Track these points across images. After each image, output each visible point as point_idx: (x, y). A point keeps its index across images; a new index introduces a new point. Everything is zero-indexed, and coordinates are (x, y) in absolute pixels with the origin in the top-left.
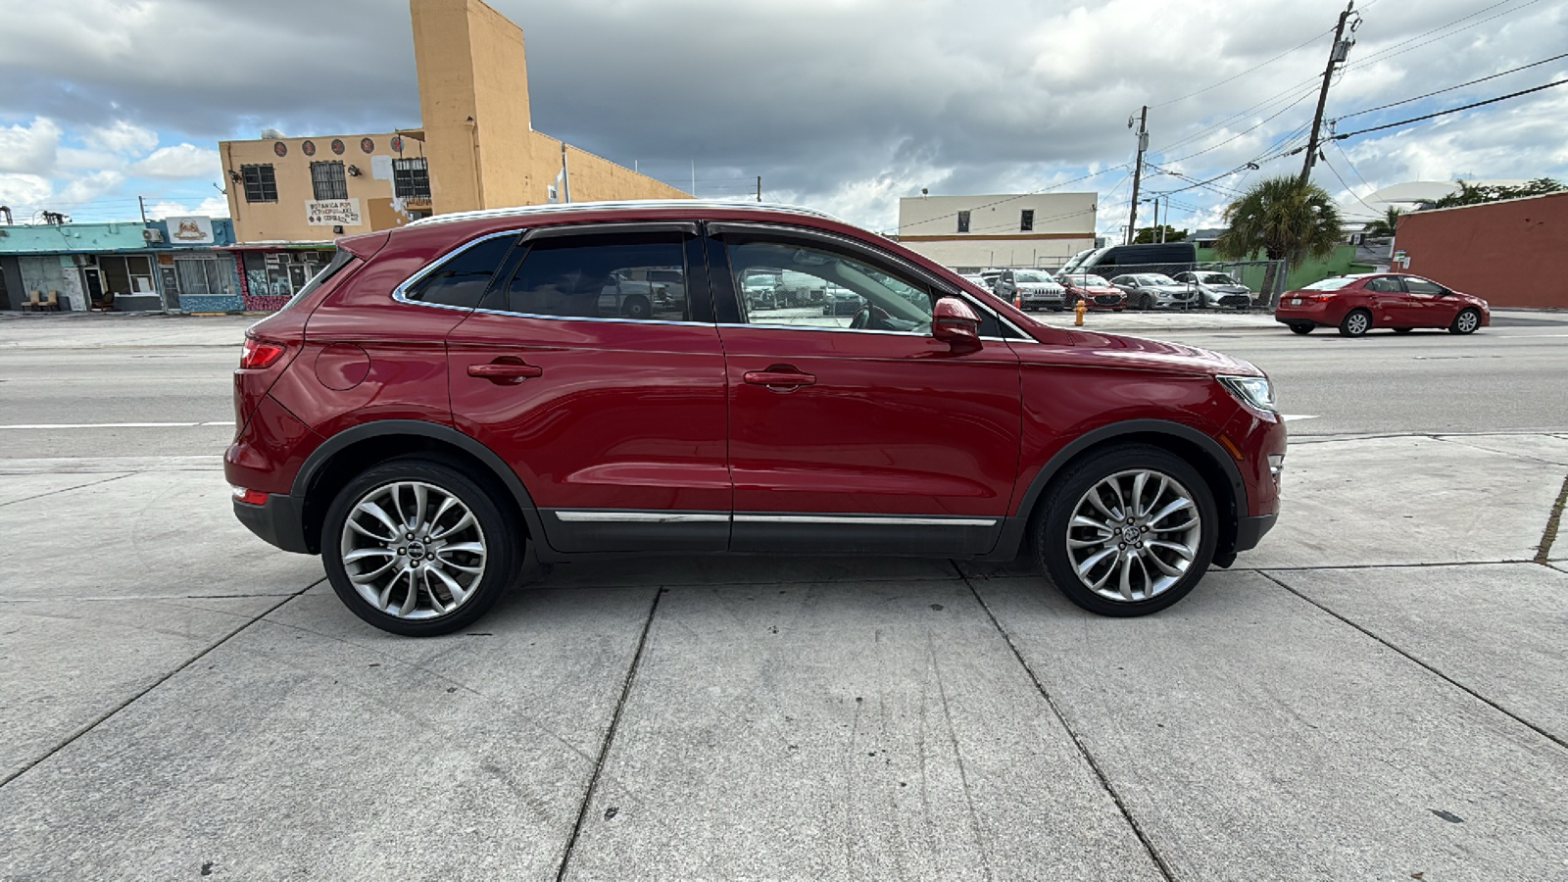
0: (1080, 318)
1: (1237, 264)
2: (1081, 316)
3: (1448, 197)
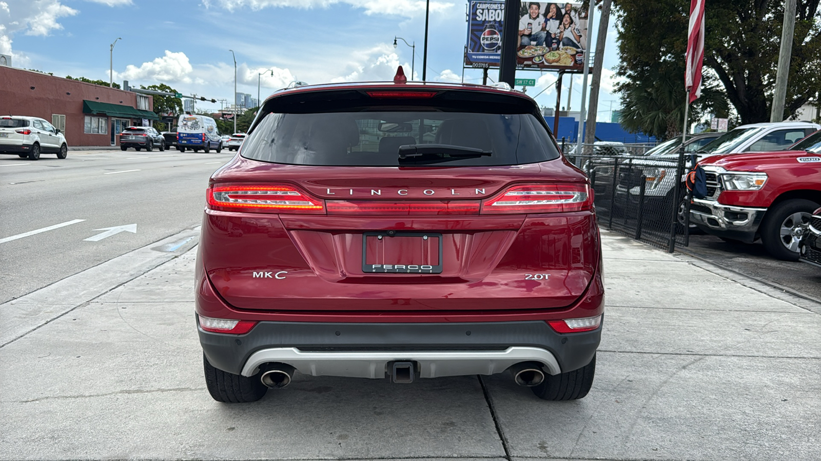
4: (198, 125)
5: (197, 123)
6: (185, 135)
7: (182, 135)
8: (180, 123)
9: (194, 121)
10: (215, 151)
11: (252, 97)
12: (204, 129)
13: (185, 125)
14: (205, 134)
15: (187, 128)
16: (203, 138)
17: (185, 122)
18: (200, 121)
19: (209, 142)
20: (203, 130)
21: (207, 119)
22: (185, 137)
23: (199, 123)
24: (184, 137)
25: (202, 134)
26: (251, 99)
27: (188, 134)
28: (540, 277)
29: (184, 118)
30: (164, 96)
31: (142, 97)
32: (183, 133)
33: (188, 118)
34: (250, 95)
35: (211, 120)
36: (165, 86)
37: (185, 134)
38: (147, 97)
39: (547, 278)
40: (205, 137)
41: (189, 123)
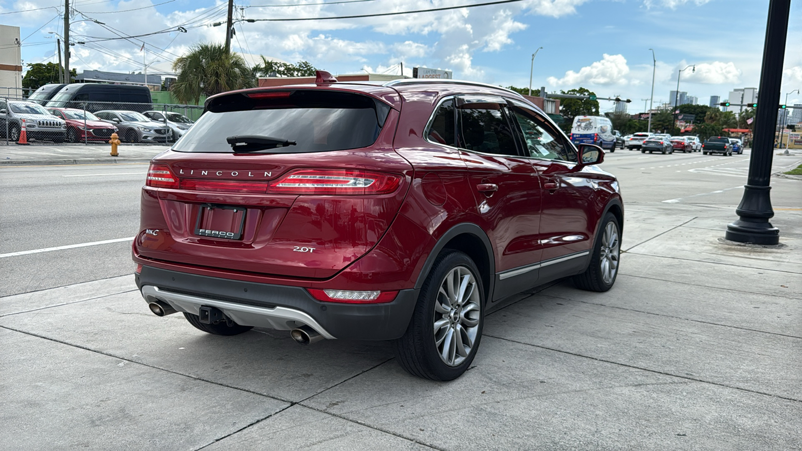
0: (115, 149)
1: (186, 107)
2: (116, 148)
3: (257, 66)
4: (591, 125)
5: (590, 123)
6: (577, 136)
7: (575, 136)
8: (575, 125)
9: (588, 122)
10: (609, 151)
11: (687, 95)
12: (597, 129)
13: (579, 126)
14: (597, 135)
15: (580, 129)
16: (595, 138)
17: (579, 124)
18: (594, 122)
19: (601, 142)
20: (595, 131)
21: (601, 120)
22: (578, 137)
23: (592, 124)
24: (576, 137)
25: (594, 134)
26: (687, 97)
27: (581, 135)
28: (306, 249)
29: (579, 120)
30: (581, 99)
31: (549, 101)
32: (576, 134)
33: (582, 120)
34: (687, 93)
35: (606, 121)
36: (584, 89)
37: (578, 134)
38: (554, 102)
39: (311, 251)
40: (597, 138)
41: (583, 125)
